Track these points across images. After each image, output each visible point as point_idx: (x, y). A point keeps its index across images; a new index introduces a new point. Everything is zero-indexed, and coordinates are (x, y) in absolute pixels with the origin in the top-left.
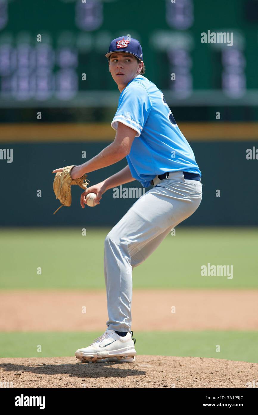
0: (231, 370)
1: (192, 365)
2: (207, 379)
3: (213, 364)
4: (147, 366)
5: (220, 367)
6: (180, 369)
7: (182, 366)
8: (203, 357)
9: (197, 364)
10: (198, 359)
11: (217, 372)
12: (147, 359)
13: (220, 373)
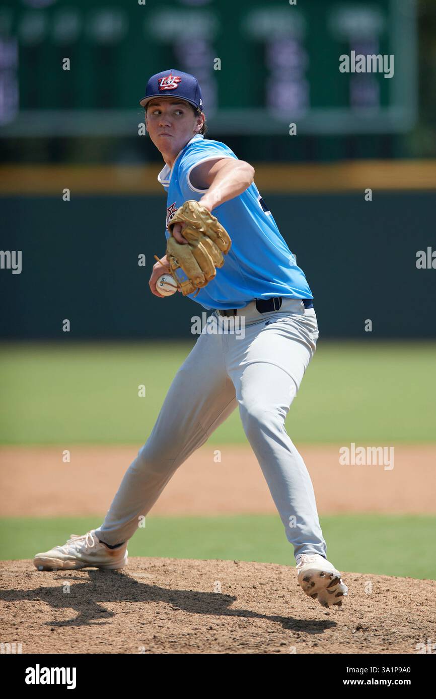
0: (285, 582)
1: (220, 575)
2: (246, 597)
3: (256, 571)
4: (145, 575)
5: (269, 576)
6: (200, 581)
7: (204, 576)
8: (239, 561)
9: (228, 572)
10: (230, 563)
11: (262, 585)
12: (145, 564)
13: (267, 588)
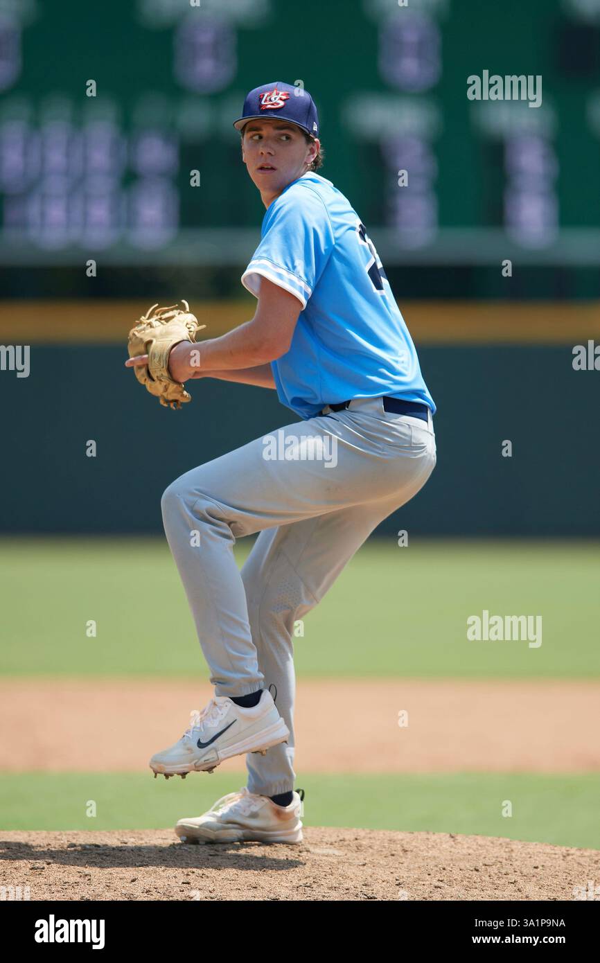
0: (518, 863)
1: (431, 852)
2: (465, 883)
3: (480, 848)
4: (331, 852)
5: (496, 855)
6: (404, 860)
7: (409, 853)
8: (457, 833)
9: (441, 848)
10: (444, 836)
11: (487, 867)
12: (330, 836)
13: (493, 870)
